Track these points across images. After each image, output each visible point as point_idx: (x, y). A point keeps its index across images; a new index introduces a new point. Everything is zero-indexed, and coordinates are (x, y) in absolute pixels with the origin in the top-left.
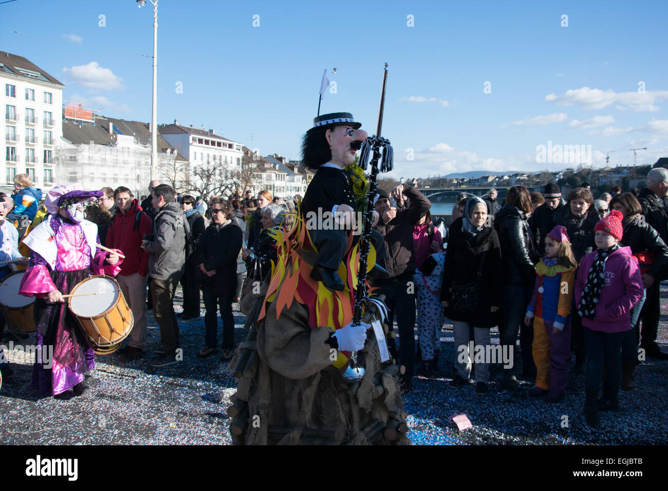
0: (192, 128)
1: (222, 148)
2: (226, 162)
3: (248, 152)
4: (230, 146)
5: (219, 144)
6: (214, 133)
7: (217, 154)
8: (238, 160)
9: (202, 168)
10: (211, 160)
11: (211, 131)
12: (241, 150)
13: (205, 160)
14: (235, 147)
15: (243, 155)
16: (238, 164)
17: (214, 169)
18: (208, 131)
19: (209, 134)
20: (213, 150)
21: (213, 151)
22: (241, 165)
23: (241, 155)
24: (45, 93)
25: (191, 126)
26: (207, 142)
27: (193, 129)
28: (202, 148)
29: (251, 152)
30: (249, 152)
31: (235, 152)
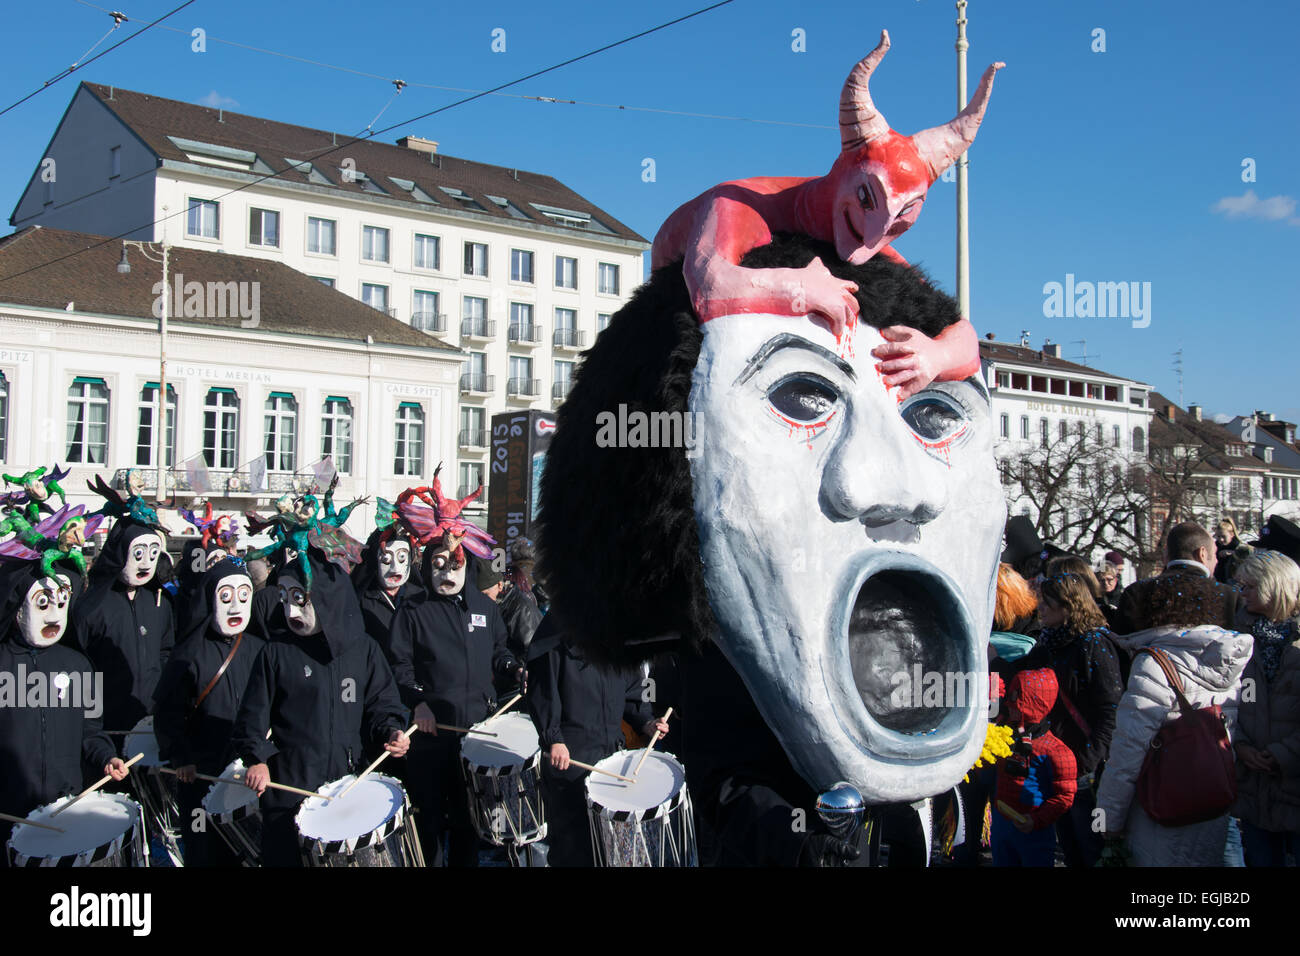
0: (993, 341)
1: (1085, 399)
2: (1100, 441)
3: (1166, 409)
4: (1113, 393)
5: (1077, 389)
6: (1059, 355)
7: (1073, 417)
8: (1138, 432)
9: (1026, 462)
10: (1054, 436)
11: (1050, 349)
12: (1146, 403)
13: (1036, 438)
14: (1126, 394)
15: (1150, 419)
16: (1138, 447)
17: (1068, 465)
18: (1041, 349)
19: (1044, 358)
20: (1058, 407)
21: (1058, 411)
22: (1146, 452)
23: (1144, 420)
24: (602, 265)
25: (989, 336)
26: (1039, 384)
27: (994, 346)
28: (1024, 404)
29: (1177, 409)
30: (1171, 411)
31: (1127, 410)
